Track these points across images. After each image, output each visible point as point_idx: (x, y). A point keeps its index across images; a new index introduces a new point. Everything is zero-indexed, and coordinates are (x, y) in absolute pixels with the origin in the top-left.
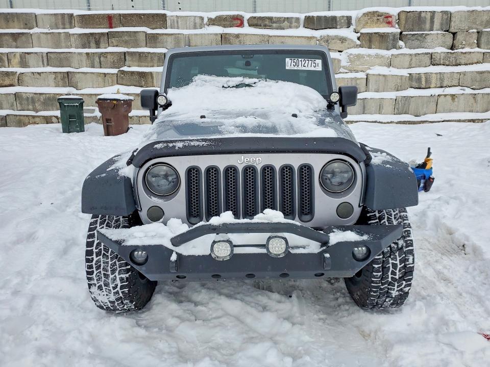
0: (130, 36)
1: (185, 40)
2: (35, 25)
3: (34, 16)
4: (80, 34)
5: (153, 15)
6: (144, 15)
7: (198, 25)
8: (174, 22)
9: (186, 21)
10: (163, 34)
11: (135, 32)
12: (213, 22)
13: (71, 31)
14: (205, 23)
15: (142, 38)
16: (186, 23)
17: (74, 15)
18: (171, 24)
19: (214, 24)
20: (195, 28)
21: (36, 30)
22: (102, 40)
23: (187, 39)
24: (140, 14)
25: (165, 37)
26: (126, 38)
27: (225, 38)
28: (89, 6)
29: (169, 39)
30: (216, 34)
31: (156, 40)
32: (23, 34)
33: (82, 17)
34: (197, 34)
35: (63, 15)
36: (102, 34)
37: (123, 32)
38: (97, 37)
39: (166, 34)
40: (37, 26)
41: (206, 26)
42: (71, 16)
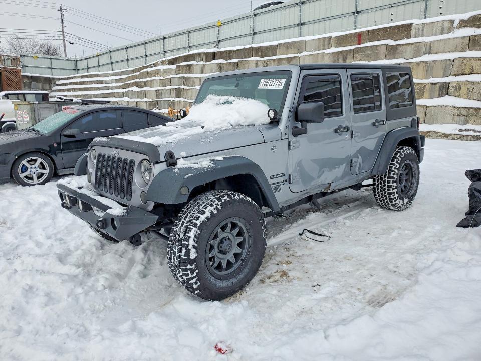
0: (372, 50)
1: (426, 48)
2: (304, 49)
3: (304, 42)
4: (332, 53)
5: (399, 27)
6: (390, 27)
7: (446, 30)
8: (419, 30)
9: (433, 27)
10: (403, 44)
11: (377, 46)
12: (464, 24)
13: (327, 51)
14: (454, 26)
15: (383, 50)
16: (433, 29)
17: (333, 37)
18: (415, 33)
19: (465, 26)
20: (442, 32)
21: (305, 53)
22: (348, 56)
23: (428, 46)
24: (386, 28)
25: (404, 47)
26: (369, 52)
27: (474, 40)
28: (355, 26)
29: (409, 48)
30: (464, 37)
31: (396, 51)
32: (294, 57)
33: (338, 37)
34: (440, 40)
35: (324, 38)
36: (350, 51)
37: (367, 47)
38: (345, 54)
39: (406, 44)
40: (306, 50)
41: (456, 29)
42: (330, 38)
